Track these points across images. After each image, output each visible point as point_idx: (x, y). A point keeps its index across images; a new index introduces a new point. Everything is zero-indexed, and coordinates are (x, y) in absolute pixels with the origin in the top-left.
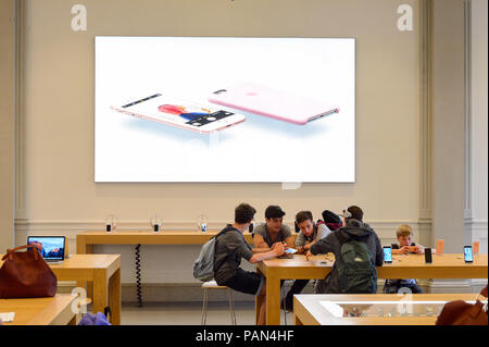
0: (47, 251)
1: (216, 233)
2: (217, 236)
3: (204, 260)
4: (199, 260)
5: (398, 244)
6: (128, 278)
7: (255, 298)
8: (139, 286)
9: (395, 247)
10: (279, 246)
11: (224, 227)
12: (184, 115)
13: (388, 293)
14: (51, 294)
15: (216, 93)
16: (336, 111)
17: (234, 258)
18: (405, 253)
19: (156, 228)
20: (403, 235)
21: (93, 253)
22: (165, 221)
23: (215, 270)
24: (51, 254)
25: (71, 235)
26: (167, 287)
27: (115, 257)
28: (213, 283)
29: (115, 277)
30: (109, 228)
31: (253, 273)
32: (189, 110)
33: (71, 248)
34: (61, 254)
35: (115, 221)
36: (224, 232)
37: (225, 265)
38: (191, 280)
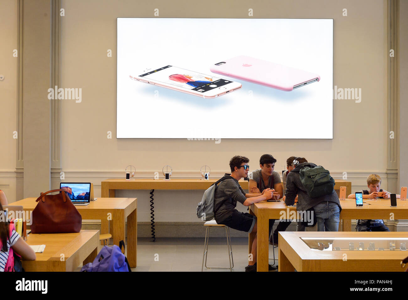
0: (76, 195)
1: (216, 181)
2: (216, 183)
3: (205, 203)
4: (201, 203)
5: (369, 190)
6: (143, 217)
7: (248, 234)
8: (153, 224)
9: (366, 192)
10: (269, 192)
11: (223, 176)
12: (191, 83)
13: (359, 231)
14: (76, 230)
15: (217, 64)
16: (317, 79)
17: (231, 201)
18: (374, 197)
19: (167, 176)
20: (373, 182)
21: (115, 196)
22: (174, 171)
23: (215, 211)
24: (79, 197)
25: (97, 182)
26: (177, 225)
27: (132, 200)
28: (213, 222)
29: (132, 216)
30: (128, 176)
31: (247, 214)
32: (195, 79)
33: (96, 193)
34: (87, 197)
35: (133, 171)
36: (223, 179)
37: (224, 207)
38: (195, 219)
